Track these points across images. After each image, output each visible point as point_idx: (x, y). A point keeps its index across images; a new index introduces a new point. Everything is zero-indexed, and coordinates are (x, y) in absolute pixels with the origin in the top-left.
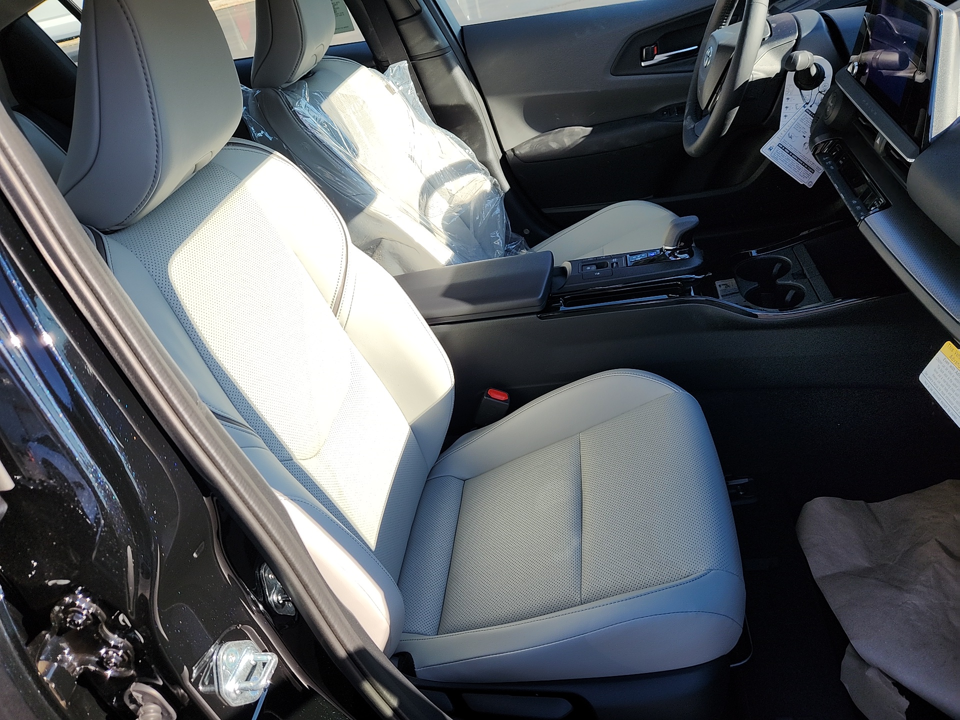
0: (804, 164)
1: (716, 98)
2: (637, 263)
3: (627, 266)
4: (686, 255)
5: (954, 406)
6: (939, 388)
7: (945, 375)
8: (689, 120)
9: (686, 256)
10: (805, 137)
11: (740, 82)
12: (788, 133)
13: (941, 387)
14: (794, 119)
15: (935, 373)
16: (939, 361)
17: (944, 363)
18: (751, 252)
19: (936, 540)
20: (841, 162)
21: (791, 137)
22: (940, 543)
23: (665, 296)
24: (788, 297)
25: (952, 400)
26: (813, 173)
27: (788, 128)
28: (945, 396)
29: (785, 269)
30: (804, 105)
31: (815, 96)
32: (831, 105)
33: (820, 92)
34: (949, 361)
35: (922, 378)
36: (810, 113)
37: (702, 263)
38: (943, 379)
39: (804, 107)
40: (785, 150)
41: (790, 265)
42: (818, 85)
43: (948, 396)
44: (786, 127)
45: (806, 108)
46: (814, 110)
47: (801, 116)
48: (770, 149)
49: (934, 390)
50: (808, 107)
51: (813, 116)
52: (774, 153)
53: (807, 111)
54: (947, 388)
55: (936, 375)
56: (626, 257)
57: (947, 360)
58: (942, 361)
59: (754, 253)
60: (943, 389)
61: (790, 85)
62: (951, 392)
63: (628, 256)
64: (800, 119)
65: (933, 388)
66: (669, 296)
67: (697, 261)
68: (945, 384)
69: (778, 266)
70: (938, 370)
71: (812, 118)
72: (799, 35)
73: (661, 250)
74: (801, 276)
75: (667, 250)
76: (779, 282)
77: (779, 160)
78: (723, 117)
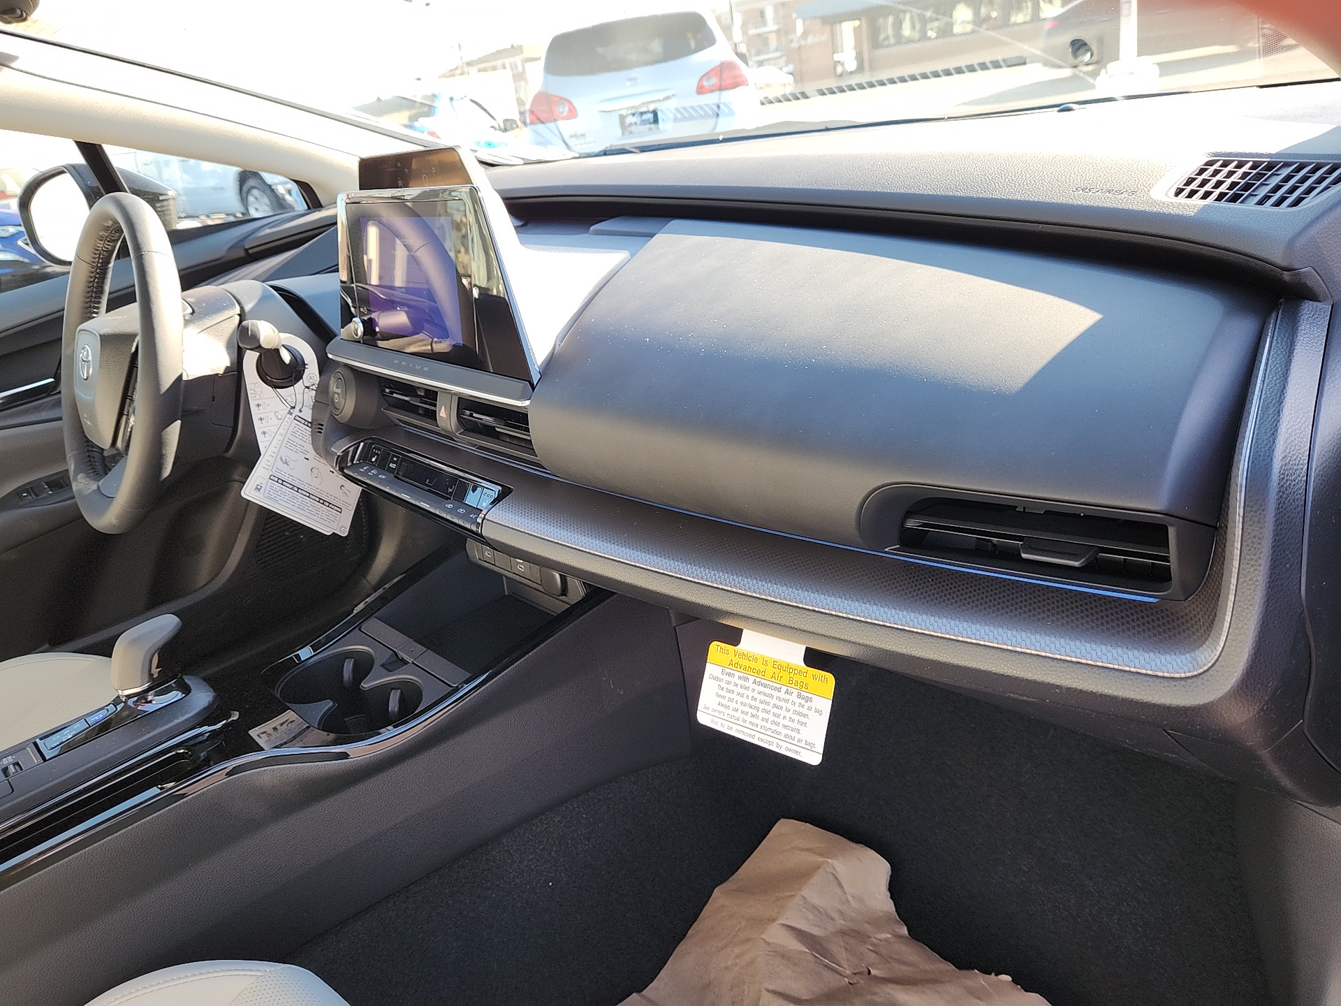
0: (321, 501)
1: (127, 422)
2: (68, 747)
3: (45, 760)
4: (174, 693)
5: (783, 735)
6: (741, 719)
7: (738, 694)
8: (83, 481)
9: (175, 695)
10: (308, 459)
11: (167, 382)
12: (279, 457)
13: (744, 716)
14: (281, 435)
15: (721, 700)
16: (716, 679)
17: (726, 678)
18: (298, 657)
19: (768, 991)
20: (393, 466)
21: (286, 463)
22: (775, 992)
23: (154, 791)
24: (393, 705)
25: (774, 727)
26: (340, 512)
27: (276, 450)
28: (759, 727)
29: (363, 666)
30: (290, 411)
31: (302, 393)
32: (339, 391)
33: (308, 388)
34: (732, 672)
35: (704, 717)
36: (303, 421)
37: (215, 698)
38: (739, 702)
39: (290, 413)
40: (284, 483)
41: (371, 656)
42: (299, 377)
43: (764, 724)
44: (272, 448)
45: (294, 415)
46: (308, 414)
47: (291, 429)
48: (256, 488)
49: (735, 727)
50: (296, 412)
51: (309, 425)
52: (267, 491)
53: (297, 418)
54: (754, 712)
55: (725, 702)
56: (36, 745)
57: (728, 670)
58: (721, 676)
59: (305, 653)
60: (748, 718)
61: (254, 384)
62: (766, 716)
63: (38, 740)
64: (290, 432)
65: (731, 725)
66: (161, 789)
67: (202, 697)
68: (747, 709)
69: (348, 667)
70: (723, 693)
71: (310, 429)
72: (242, 309)
73: (117, 701)
74: (396, 662)
75: (129, 697)
76: (366, 685)
77: (280, 502)
78: (157, 446)
